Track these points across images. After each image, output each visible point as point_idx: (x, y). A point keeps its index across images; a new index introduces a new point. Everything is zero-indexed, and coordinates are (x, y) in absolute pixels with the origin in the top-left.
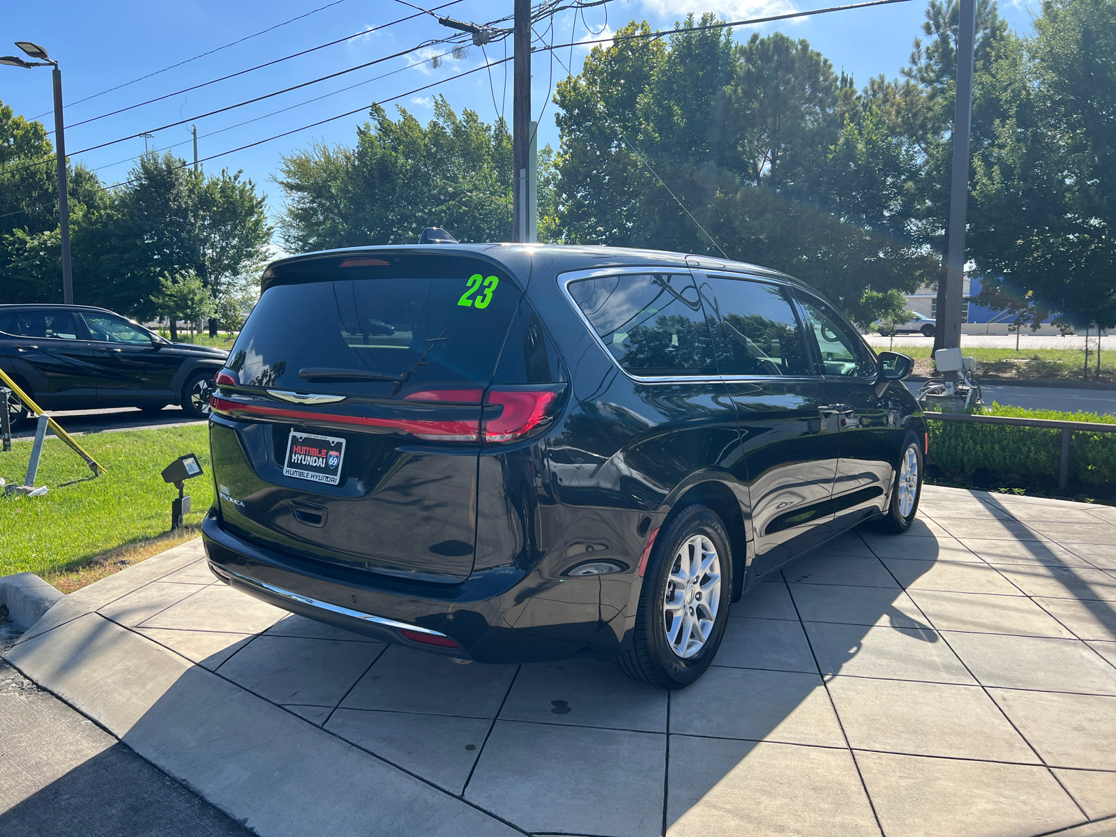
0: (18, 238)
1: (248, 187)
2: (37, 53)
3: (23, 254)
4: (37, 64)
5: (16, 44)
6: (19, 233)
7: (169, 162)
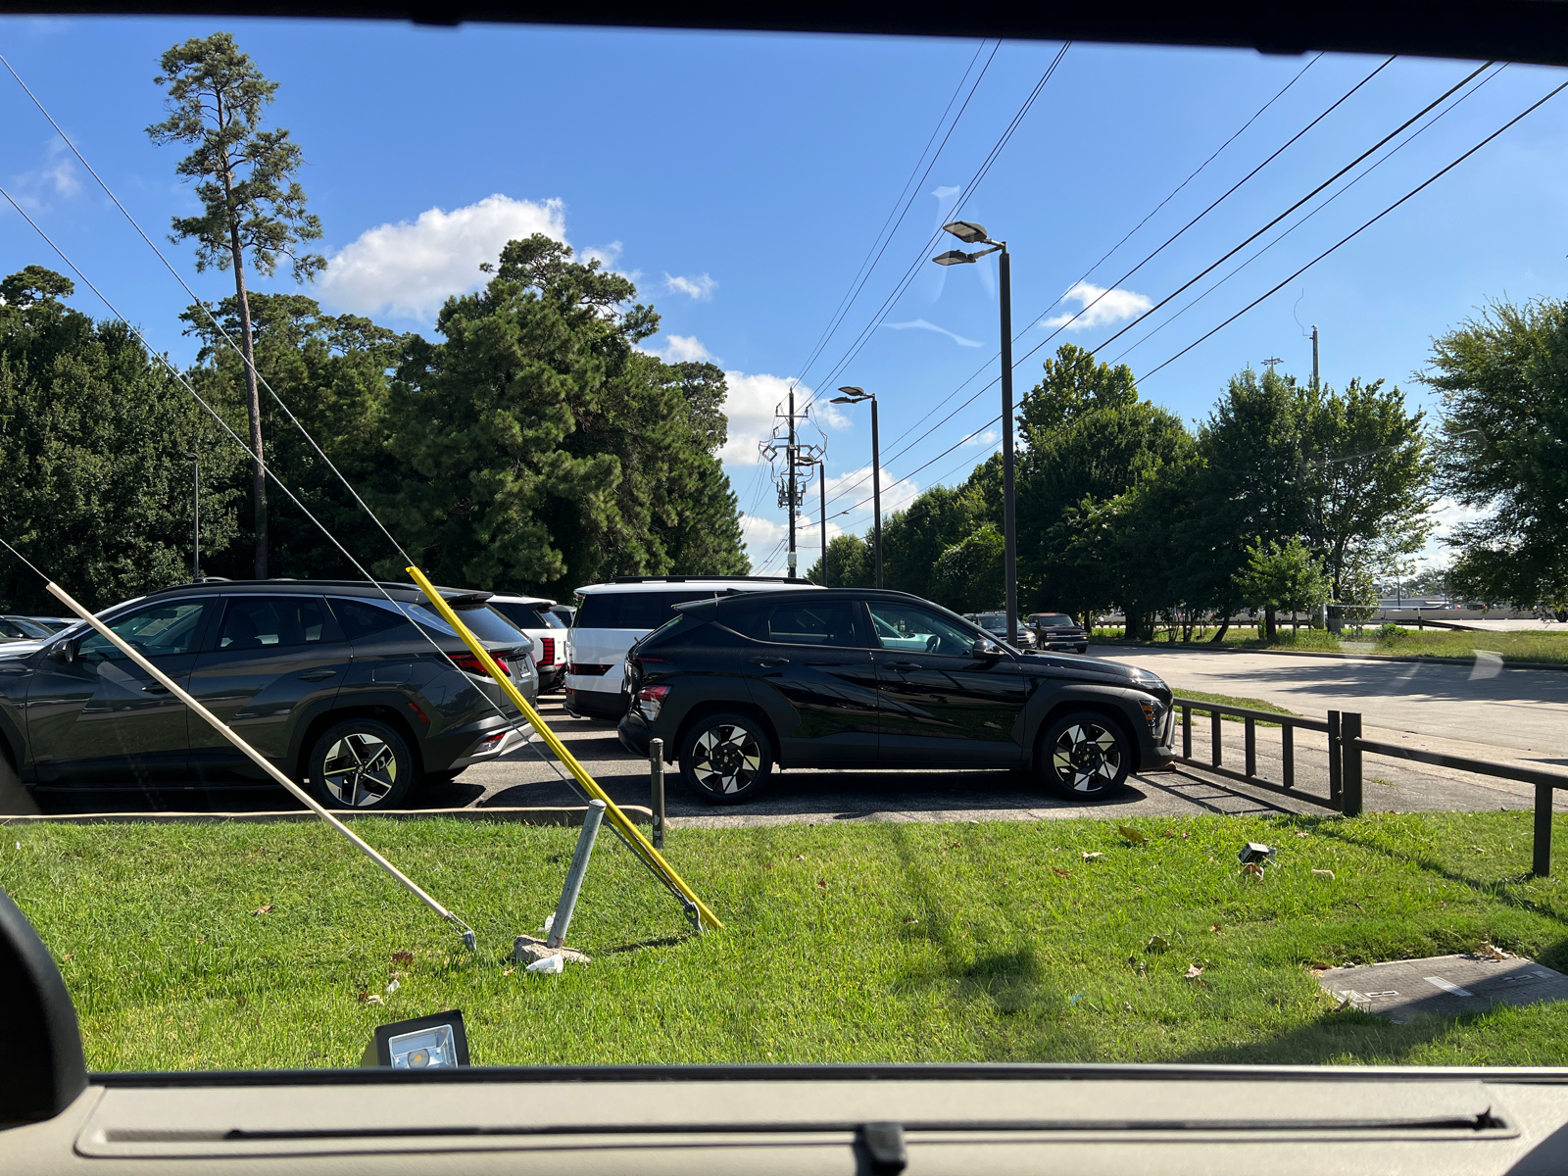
0: (1080, 509)
1: (1395, 399)
2: (973, 236)
4: (985, 253)
7: (1269, 381)
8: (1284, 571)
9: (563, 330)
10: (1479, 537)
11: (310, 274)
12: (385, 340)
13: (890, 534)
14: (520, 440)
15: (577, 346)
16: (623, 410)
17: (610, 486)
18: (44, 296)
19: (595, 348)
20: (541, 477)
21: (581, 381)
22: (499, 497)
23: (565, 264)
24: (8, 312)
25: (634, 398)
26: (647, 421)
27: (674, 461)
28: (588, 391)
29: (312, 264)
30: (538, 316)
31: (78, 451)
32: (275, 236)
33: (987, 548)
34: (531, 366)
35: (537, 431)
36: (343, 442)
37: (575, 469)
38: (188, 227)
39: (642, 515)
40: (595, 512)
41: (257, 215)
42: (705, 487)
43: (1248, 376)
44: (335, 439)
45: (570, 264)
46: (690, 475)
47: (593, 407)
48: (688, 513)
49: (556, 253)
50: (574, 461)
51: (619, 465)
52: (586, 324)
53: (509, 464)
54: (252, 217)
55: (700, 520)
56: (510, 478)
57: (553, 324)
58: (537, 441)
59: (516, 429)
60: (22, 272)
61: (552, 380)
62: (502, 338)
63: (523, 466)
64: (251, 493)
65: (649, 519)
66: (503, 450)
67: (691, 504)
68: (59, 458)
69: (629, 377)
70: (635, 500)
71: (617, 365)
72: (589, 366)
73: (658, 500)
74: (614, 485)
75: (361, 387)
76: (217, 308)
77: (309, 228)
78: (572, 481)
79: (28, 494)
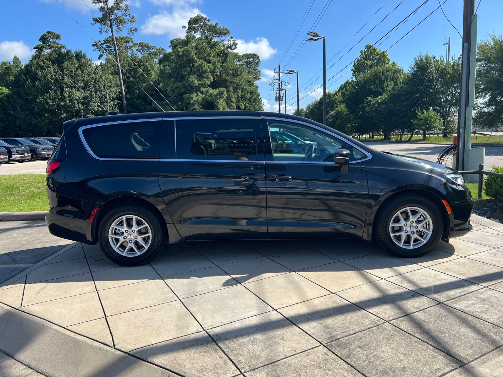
0: (369, 100)
2: (315, 35)
3: (370, 106)
4: (319, 39)
5: (308, 34)
6: (370, 98)
7: (427, 58)
8: (427, 119)
9: (209, 50)
10: (481, 108)
11: (133, 33)
12: (153, 50)
13: (313, 108)
14: (197, 84)
15: (213, 55)
16: (227, 73)
17: (224, 97)
18: (53, 40)
19: (218, 55)
20: (204, 96)
21: (214, 66)
22: (192, 102)
23: (208, 24)
24: (44, 46)
25: (230, 69)
26: (234, 77)
27: (243, 89)
28: (217, 68)
29: (133, 30)
30: (201, 46)
31: (74, 90)
32: (122, 22)
33: (342, 112)
34: (199, 62)
35: (202, 82)
36: (146, 85)
37: (213, 93)
38: (96, 20)
39: (234, 106)
40: (219, 105)
41: (116, 16)
42: (252, 96)
43: (420, 56)
44: (144, 84)
45: (210, 24)
46: (248, 93)
47: (218, 73)
48: (247, 105)
49: (205, 21)
50: (213, 90)
51: (226, 91)
52: (216, 47)
53: (194, 91)
54: (115, 17)
55: (251, 107)
56: (194, 96)
57: (206, 48)
58: (202, 85)
59: (196, 81)
60: (46, 33)
61: (205, 66)
62: (191, 53)
63: (198, 92)
64: (122, 101)
65: (236, 107)
66: (192, 87)
67: (248, 102)
68: (69, 93)
69: (229, 63)
70: (231, 101)
71: (225, 59)
72: (217, 61)
73: (238, 101)
74: (225, 97)
75: (150, 68)
76: (103, 42)
77: (132, 20)
78: (212, 96)
79: (62, 103)
